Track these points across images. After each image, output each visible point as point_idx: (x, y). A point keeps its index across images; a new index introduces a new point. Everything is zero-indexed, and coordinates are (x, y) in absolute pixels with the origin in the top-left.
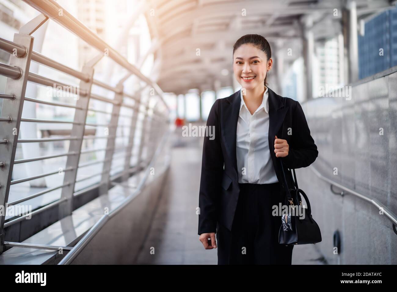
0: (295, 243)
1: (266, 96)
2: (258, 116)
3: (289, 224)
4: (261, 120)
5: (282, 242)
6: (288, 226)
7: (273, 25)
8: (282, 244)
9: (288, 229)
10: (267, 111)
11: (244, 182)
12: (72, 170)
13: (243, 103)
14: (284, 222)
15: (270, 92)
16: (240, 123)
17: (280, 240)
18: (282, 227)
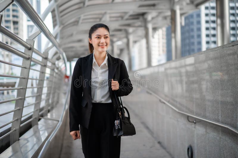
0: (122, 135)
1: (107, 57)
2: (102, 68)
3: (119, 125)
4: (104, 70)
5: (115, 135)
6: (118, 126)
7: (127, 19)
8: (115, 136)
9: (118, 128)
10: (107, 65)
11: (94, 102)
12: (19, 109)
13: (94, 60)
14: (116, 124)
15: (109, 55)
16: (93, 71)
17: (114, 134)
18: (115, 127)
